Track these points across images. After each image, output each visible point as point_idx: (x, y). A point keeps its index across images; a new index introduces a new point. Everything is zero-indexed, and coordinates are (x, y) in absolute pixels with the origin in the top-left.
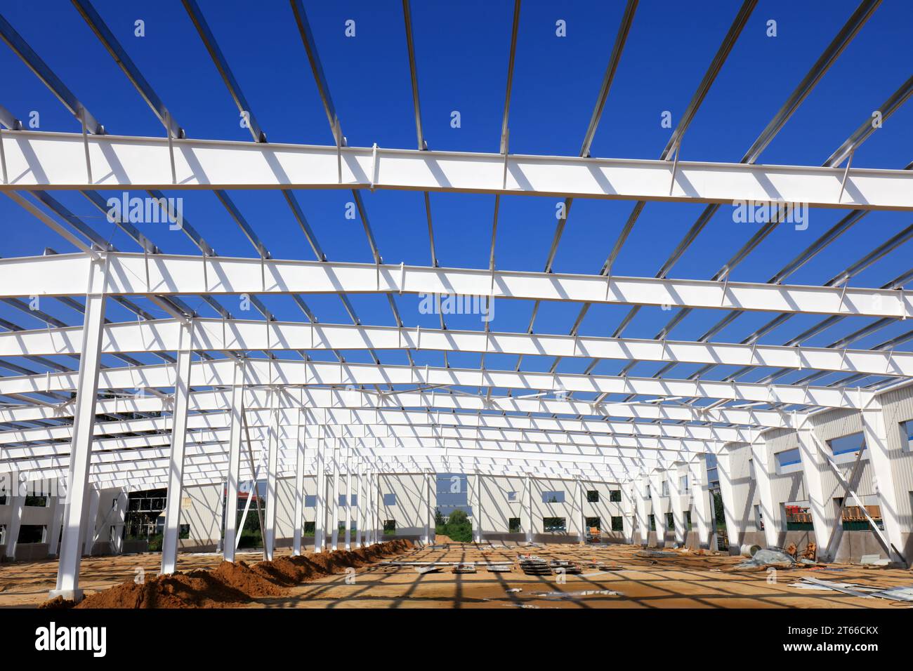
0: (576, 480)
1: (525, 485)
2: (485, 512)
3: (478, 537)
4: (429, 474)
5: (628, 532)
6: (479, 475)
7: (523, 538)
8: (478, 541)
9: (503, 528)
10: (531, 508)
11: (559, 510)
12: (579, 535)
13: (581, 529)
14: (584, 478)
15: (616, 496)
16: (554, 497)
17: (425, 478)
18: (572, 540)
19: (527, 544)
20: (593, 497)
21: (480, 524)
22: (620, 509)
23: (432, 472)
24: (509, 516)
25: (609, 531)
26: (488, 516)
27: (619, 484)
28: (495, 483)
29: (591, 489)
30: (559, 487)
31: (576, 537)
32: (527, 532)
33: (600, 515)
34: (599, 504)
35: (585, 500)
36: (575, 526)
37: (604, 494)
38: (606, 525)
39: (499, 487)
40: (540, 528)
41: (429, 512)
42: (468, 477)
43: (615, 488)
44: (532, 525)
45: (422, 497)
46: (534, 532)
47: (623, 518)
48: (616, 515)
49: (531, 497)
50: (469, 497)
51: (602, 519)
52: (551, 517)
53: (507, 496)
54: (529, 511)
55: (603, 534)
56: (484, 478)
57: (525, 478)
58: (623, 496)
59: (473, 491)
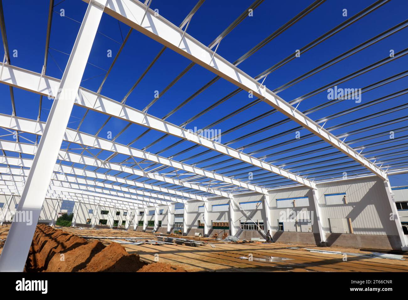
0: (114, 208)
1: (96, 207)
2: (79, 216)
3: (74, 225)
4: (60, 200)
5: (127, 226)
6: (80, 202)
7: (90, 226)
8: (73, 226)
9: (84, 222)
10: (96, 216)
11: (105, 217)
12: (111, 226)
13: (112, 224)
14: (117, 207)
15: (125, 214)
16: (104, 212)
17: (58, 201)
18: (108, 228)
19: (91, 228)
20: (118, 213)
21: (75, 220)
22: (126, 218)
23: (61, 199)
24: (87, 217)
25: (121, 225)
26: (80, 218)
27: (127, 210)
28: (85, 206)
29: (118, 211)
30: (107, 209)
31: (109, 227)
32: (93, 224)
33: (119, 220)
34: (120, 216)
35: (115, 214)
36: (110, 223)
37: (122, 212)
38: (120, 223)
39: (86, 208)
40: (98, 223)
41: (56, 214)
42: (75, 203)
43: (126, 211)
44: (95, 222)
45: (54, 208)
46: (95, 224)
47: (126, 221)
48: (124, 220)
49: (97, 212)
50: (74, 210)
51: (119, 221)
52: (102, 219)
53: (88, 211)
54: (95, 217)
55: (118, 227)
56: (82, 204)
57: (97, 205)
58: (128, 215)
59: (76, 208)
